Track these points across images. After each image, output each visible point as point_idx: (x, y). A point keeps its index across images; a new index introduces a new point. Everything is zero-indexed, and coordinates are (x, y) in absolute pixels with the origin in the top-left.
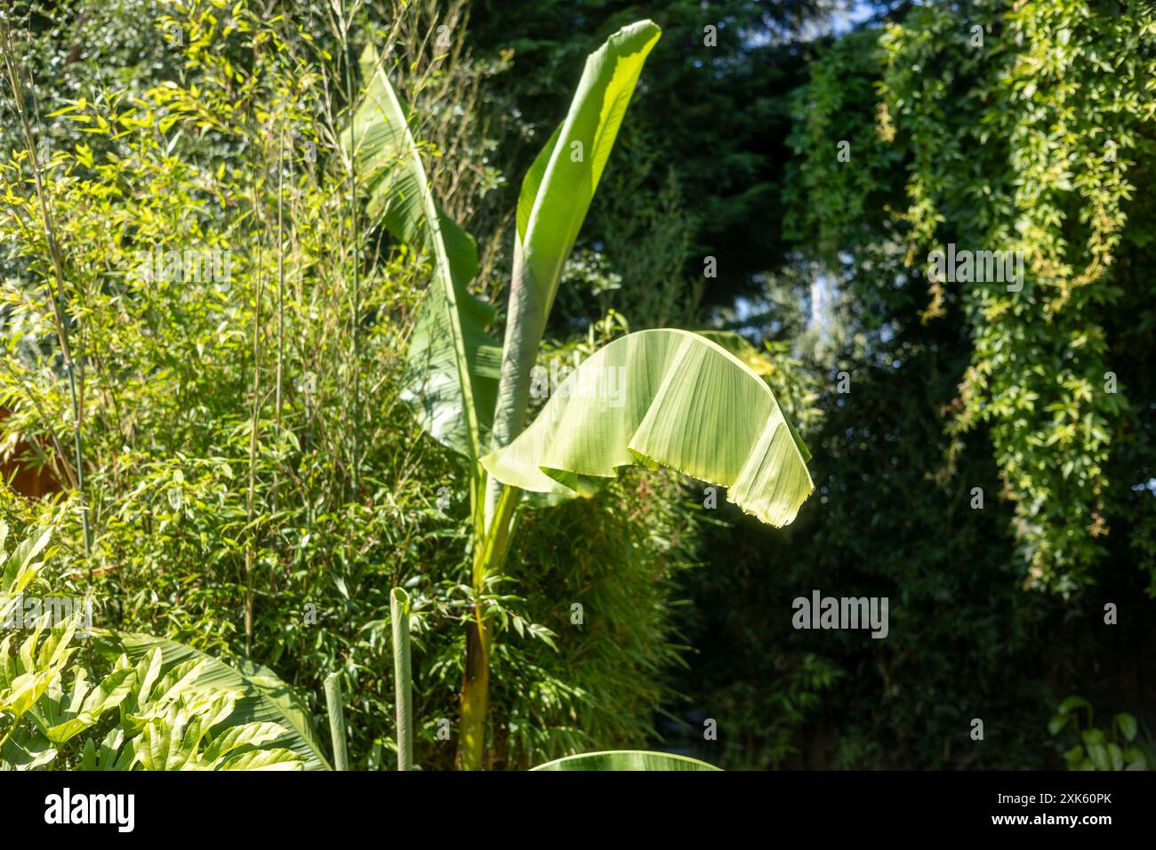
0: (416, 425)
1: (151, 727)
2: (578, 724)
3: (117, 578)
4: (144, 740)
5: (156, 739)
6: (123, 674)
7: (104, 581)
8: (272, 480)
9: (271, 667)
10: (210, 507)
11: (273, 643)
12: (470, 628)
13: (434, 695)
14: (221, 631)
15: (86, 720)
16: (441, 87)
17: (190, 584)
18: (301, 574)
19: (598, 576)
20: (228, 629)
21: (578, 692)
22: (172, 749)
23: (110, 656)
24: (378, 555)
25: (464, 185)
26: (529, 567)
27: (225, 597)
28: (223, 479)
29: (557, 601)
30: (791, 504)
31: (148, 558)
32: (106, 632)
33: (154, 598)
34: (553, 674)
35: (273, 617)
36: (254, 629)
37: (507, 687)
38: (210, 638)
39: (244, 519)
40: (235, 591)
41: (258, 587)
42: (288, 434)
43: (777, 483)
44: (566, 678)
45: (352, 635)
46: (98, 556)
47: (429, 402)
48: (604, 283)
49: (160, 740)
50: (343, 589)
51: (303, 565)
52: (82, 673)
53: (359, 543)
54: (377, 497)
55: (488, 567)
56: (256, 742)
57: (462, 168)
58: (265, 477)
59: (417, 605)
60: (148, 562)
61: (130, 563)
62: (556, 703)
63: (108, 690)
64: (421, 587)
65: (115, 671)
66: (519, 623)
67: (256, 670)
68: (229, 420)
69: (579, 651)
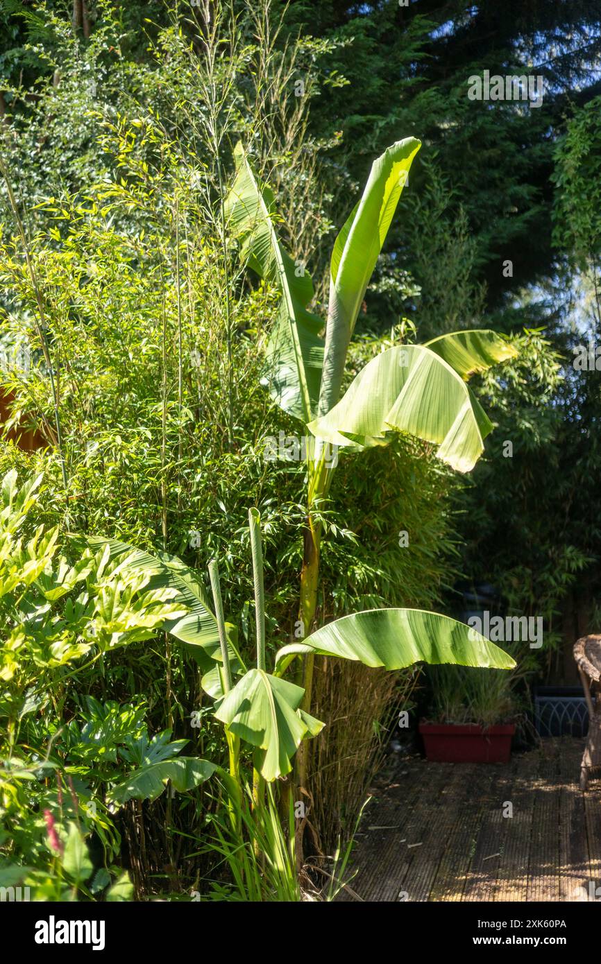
0: (270, 402)
1: (103, 591)
2: (380, 592)
3: (83, 501)
4: (100, 598)
5: (106, 598)
6: (88, 560)
7: (76, 503)
8: (178, 439)
9: (180, 557)
10: (139, 457)
11: (180, 542)
12: (305, 532)
13: (285, 574)
14: (147, 534)
15: (67, 587)
16: (291, 163)
17: (128, 505)
18: (196, 499)
19: (394, 497)
20: (151, 533)
21: (379, 572)
22: (116, 604)
23: (80, 549)
24: (247, 484)
25: (308, 229)
26: (348, 491)
27: (150, 513)
28: (146, 440)
29: (367, 514)
30: (472, 458)
31: (102, 490)
32: (78, 535)
33: (106, 514)
34: (363, 561)
35: (180, 525)
36: (168, 533)
37: (333, 569)
38: (141, 539)
39: (160, 465)
40: (156, 509)
41: (170, 507)
42: (186, 410)
43: (465, 446)
44: (372, 563)
45: (230, 536)
46: (72, 488)
47: (279, 386)
48: (410, 291)
49: (109, 599)
50: (223, 507)
51: (197, 493)
52: (63, 560)
53: (233, 479)
54: (243, 449)
55: (317, 492)
56: (163, 599)
57: (307, 217)
58: (171, 437)
59: (270, 517)
60: (103, 492)
61: (91, 492)
62: (364, 579)
63: (79, 570)
64: (274, 505)
65: (82, 558)
66: (334, 528)
67: (171, 559)
68: (151, 401)
69: (383, 546)
